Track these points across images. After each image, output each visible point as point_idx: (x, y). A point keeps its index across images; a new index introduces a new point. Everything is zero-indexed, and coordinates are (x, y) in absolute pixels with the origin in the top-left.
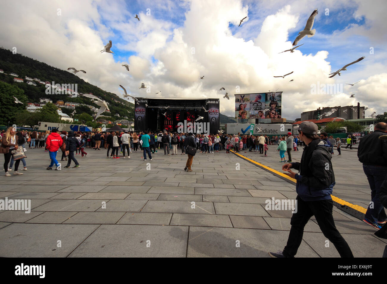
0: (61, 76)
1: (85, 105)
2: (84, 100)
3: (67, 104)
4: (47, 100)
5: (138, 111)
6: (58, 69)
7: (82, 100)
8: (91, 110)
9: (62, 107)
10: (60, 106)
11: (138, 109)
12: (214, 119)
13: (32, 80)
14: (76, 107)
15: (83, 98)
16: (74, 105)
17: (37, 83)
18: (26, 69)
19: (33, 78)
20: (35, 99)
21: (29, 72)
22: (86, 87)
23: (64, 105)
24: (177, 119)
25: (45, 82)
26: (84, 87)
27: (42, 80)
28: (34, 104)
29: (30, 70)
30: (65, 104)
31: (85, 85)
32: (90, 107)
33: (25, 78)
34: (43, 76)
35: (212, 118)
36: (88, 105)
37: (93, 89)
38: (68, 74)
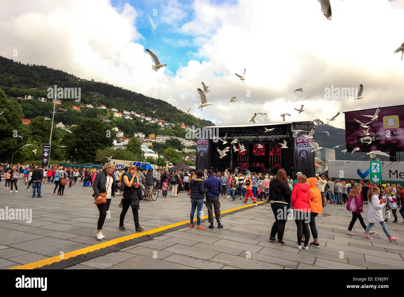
0: (155, 105)
1: (176, 137)
2: (175, 132)
3: (158, 137)
4: (140, 134)
5: (200, 144)
6: (153, 99)
7: (173, 132)
8: (182, 143)
9: (153, 141)
10: (151, 141)
11: (200, 142)
12: (303, 154)
13: (128, 113)
14: (166, 140)
15: (174, 129)
16: (165, 138)
17: (133, 116)
18: (124, 103)
19: (130, 112)
20: (130, 134)
21: (127, 106)
22: (178, 116)
23: (155, 139)
24: (255, 153)
25: (140, 114)
26: (176, 117)
27: (137, 113)
28: (129, 139)
29: (128, 103)
30: (157, 137)
31: (178, 114)
32: (180, 140)
33: (123, 112)
34: (139, 108)
35: (301, 152)
36: (178, 138)
37: (185, 118)
38: (162, 103)
